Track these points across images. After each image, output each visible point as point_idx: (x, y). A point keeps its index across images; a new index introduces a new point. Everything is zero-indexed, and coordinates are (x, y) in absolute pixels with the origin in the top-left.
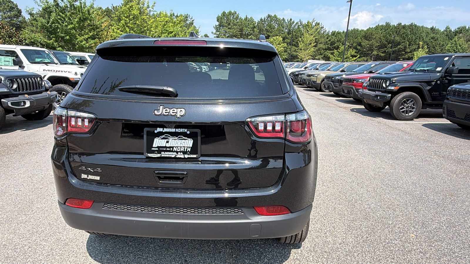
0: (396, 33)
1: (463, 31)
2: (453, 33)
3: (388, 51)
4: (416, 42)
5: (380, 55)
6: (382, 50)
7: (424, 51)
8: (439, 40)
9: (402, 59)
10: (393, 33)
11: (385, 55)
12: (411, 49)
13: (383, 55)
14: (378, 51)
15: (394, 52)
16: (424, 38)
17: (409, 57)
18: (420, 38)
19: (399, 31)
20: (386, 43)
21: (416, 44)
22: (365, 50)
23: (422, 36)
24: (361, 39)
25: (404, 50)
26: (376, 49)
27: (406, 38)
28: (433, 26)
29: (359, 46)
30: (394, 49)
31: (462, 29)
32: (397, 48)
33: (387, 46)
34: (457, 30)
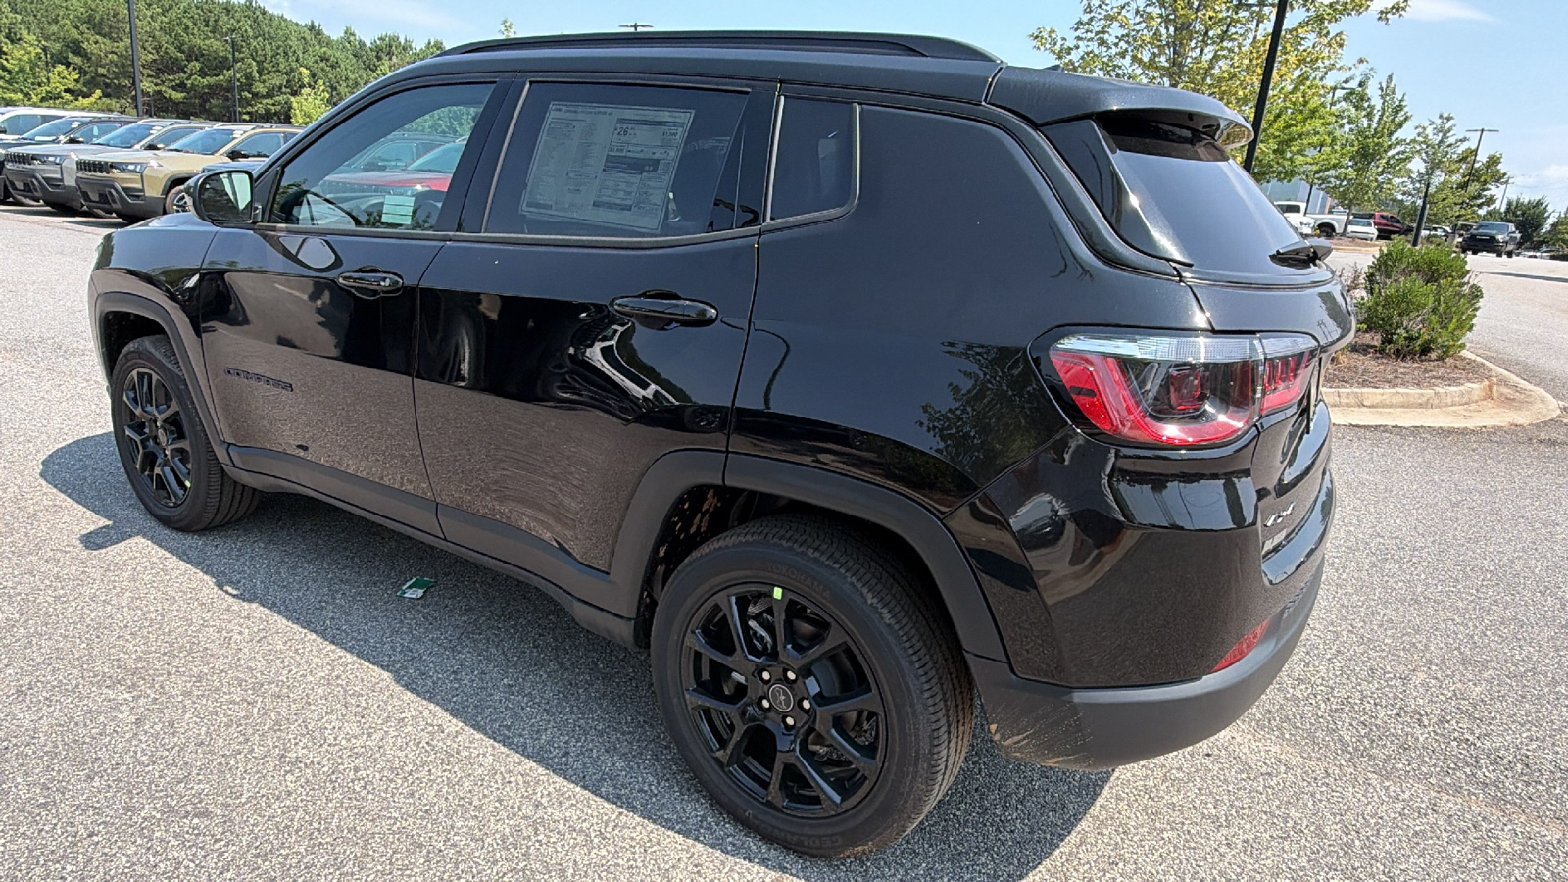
0: (207, 26)
1: (394, 48)
2: (372, 50)
3: (192, 84)
4: (278, 64)
5: (167, 96)
6: (171, 78)
7: (319, 98)
8: (342, 66)
9: (246, 117)
10: (195, 24)
11: (185, 98)
12: (266, 85)
13: (178, 96)
14: (158, 81)
15: (214, 90)
16: (300, 53)
17: (268, 111)
18: (286, 53)
19: (216, 21)
20: (180, 55)
21: (279, 71)
22: (102, 71)
23: (291, 48)
24: (77, 28)
25: (248, 86)
26: (145, 71)
27: (242, 46)
28: (312, 22)
29: (74, 53)
30: (212, 80)
31: (392, 43)
32: (222, 78)
33: (186, 66)
34: (378, 43)
